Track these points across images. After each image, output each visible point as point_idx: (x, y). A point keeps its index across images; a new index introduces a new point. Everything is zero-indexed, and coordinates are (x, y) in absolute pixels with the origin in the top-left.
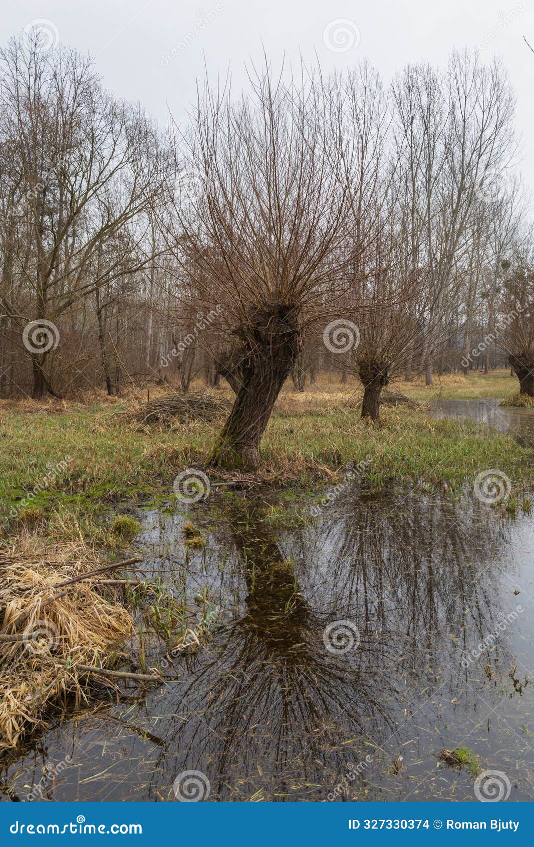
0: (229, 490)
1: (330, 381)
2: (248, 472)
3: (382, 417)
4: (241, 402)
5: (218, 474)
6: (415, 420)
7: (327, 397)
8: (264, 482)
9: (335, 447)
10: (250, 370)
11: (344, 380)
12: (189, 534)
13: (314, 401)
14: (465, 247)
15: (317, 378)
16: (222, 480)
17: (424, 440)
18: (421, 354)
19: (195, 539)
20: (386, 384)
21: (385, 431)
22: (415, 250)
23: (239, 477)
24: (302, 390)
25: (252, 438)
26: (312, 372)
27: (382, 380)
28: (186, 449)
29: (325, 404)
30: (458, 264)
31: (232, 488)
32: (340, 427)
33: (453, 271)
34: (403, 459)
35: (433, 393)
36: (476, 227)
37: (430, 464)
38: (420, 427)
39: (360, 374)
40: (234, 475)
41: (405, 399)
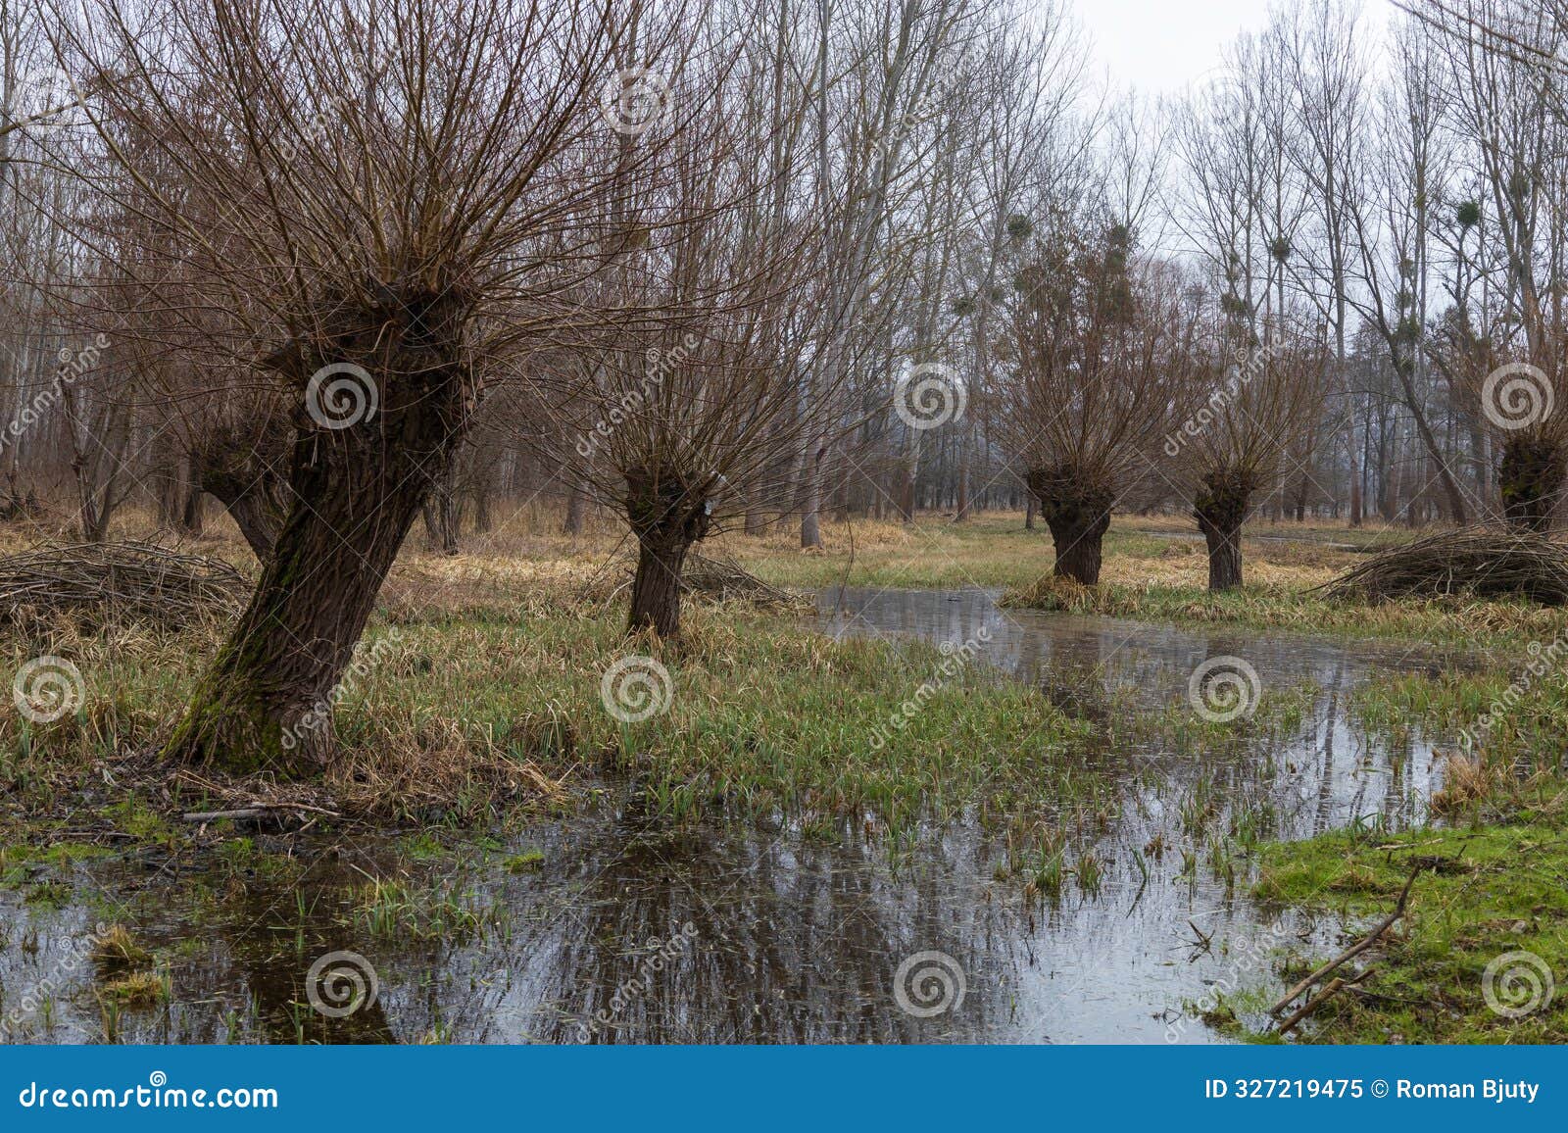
0: (238, 833)
1: (535, 528)
2: (298, 779)
3: (688, 629)
4: (282, 571)
5: (206, 785)
6: (777, 639)
7: (526, 570)
8: (348, 810)
9: (558, 711)
10: (316, 475)
11: (571, 526)
12: (112, 964)
13: (489, 579)
14: (914, 173)
15: (495, 515)
16: (216, 801)
17: (806, 693)
18: (790, 459)
19: (138, 981)
20: (701, 537)
21: (696, 668)
22: (783, 173)
23: (269, 795)
24: (450, 549)
25: (314, 681)
26: (481, 501)
27: (689, 524)
28: (102, 711)
29: (520, 589)
30: (896, 217)
31: (250, 827)
32: (567, 655)
33: (883, 236)
34: (750, 745)
35: (820, 567)
36: (945, 119)
37: (824, 761)
38: (792, 660)
39: (630, 505)
40: (256, 789)
41: (750, 584)
